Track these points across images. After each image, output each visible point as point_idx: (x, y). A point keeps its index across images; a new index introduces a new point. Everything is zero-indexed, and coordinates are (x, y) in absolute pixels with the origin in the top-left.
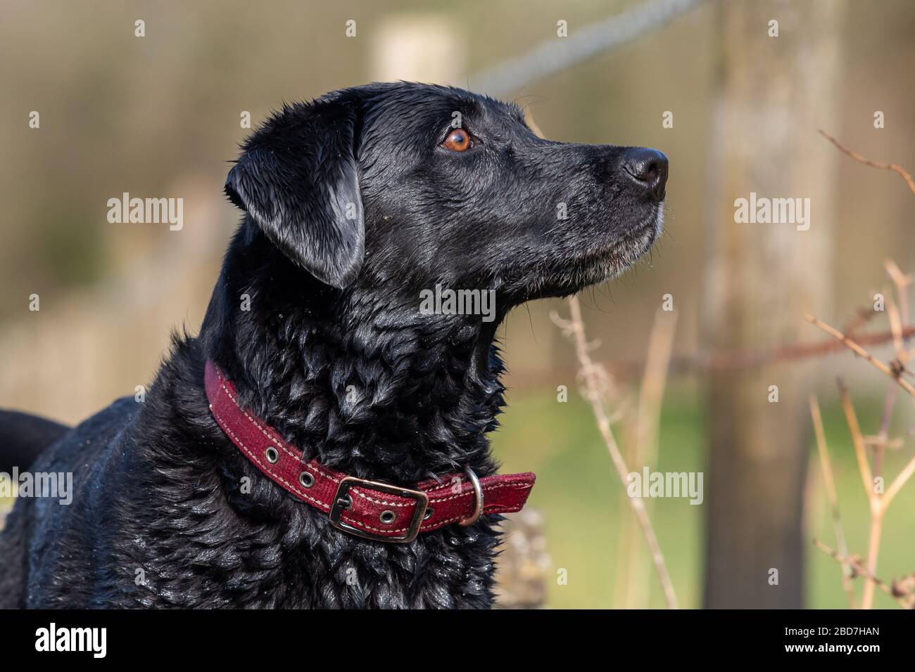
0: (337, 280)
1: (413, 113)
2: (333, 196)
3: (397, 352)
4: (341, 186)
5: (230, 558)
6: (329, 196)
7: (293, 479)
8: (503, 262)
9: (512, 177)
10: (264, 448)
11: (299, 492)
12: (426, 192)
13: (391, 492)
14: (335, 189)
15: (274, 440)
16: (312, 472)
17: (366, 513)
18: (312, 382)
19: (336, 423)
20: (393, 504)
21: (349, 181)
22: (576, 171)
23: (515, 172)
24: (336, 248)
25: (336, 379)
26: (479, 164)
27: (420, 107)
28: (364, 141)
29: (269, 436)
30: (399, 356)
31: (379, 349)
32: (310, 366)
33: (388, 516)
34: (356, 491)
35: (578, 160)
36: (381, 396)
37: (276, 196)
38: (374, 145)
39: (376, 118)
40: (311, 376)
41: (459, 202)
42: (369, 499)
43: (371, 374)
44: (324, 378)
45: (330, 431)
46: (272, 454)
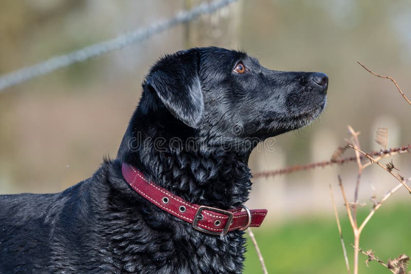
0: (194, 125)
1: (220, 57)
2: (190, 90)
3: (218, 155)
4: (194, 87)
5: (153, 247)
6: (189, 90)
7: (176, 209)
8: (264, 117)
9: (264, 85)
10: (162, 198)
11: (178, 215)
12: (229, 89)
13: (220, 212)
14: (191, 88)
15: (167, 194)
16: (185, 205)
17: (209, 221)
18: (183, 169)
19: (193, 187)
20: (220, 217)
21: (196, 84)
22: (292, 81)
23: (265, 83)
24: (193, 111)
25: (193, 168)
26: (250, 79)
27: (223, 55)
28: (201, 68)
29: (164, 192)
30: (219, 156)
31: (211, 154)
32: (182, 163)
33: (218, 223)
34: (205, 212)
35: (291, 77)
36: (212, 174)
37: (169, 89)
38: (206, 70)
39: (205, 59)
40: (183, 166)
41: (242, 94)
42: (211, 215)
43: (208, 165)
44: (188, 167)
45: (191, 190)
46: (166, 200)
